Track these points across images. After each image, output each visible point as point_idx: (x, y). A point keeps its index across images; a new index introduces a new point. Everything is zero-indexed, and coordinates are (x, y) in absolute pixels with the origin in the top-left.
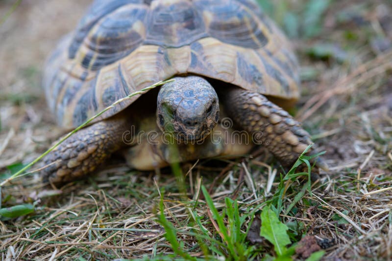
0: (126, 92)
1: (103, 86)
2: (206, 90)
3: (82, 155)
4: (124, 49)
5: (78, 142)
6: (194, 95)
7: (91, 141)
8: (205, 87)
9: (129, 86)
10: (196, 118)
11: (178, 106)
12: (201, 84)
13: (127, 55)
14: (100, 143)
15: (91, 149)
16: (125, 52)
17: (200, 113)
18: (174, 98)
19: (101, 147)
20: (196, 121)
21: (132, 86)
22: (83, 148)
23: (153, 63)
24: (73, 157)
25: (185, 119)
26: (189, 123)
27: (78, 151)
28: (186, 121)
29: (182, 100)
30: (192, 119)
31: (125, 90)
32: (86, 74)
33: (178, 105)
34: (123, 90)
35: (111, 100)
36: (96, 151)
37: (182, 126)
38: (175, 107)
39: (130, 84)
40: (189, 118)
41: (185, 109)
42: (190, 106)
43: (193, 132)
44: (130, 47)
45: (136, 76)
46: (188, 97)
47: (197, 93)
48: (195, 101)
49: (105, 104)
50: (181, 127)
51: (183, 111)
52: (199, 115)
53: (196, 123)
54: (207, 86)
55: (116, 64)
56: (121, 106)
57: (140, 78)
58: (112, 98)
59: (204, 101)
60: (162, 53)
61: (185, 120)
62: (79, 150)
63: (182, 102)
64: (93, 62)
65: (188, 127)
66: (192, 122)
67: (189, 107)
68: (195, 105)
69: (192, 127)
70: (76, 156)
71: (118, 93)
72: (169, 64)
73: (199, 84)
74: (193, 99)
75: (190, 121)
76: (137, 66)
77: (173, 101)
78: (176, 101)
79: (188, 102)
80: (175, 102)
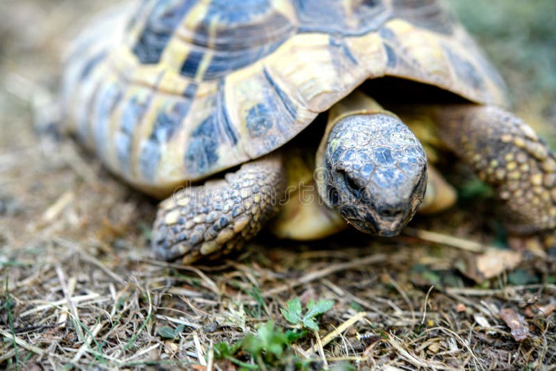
0: (290, 112)
1: (242, 104)
2: (410, 149)
3: (224, 235)
4: (263, 41)
5: (214, 214)
6: (394, 160)
7: (238, 211)
8: (408, 141)
9: (294, 101)
10: (399, 205)
11: (368, 182)
12: (401, 137)
13: (272, 50)
14: (254, 210)
15: (240, 224)
16: (267, 47)
17: (406, 196)
18: (361, 165)
19: (256, 218)
20: (399, 209)
21: (299, 101)
22: (225, 225)
23: (326, 63)
24: (210, 240)
25: (381, 205)
26: (387, 212)
27: (218, 230)
28: (383, 209)
29: (374, 170)
30: (394, 206)
31: (287, 108)
32: (195, 86)
33: (368, 179)
34: (284, 108)
35: (265, 126)
36: (248, 226)
37: (375, 214)
38: (363, 183)
39: (296, 97)
40: (388, 205)
41: (381, 189)
42: (389, 181)
43: (393, 226)
44: (273, 38)
45: (304, 84)
46: (382, 162)
47: (396, 155)
48: (397, 173)
49: (255, 132)
50: (373, 215)
51: (379, 191)
52: (404, 200)
53: (398, 213)
54: (411, 139)
55: (257, 68)
56: (285, 136)
57: (311, 87)
58: (266, 123)
59: (411, 172)
60: (338, 46)
61: (380, 207)
62: (219, 227)
63: (375, 174)
64: (204, 66)
65: (384, 218)
66: (393, 211)
67: (387, 184)
68: (397, 180)
69: (391, 218)
70: (214, 237)
71: (277, 114)
72: (355, 62)
73: (397, 135)
74: (393, 169)
75: (390, 209)
76: (300, 68)
77: (359, 171)
78: (365, 170)
79: (385, 174)
80: (365, 174)
